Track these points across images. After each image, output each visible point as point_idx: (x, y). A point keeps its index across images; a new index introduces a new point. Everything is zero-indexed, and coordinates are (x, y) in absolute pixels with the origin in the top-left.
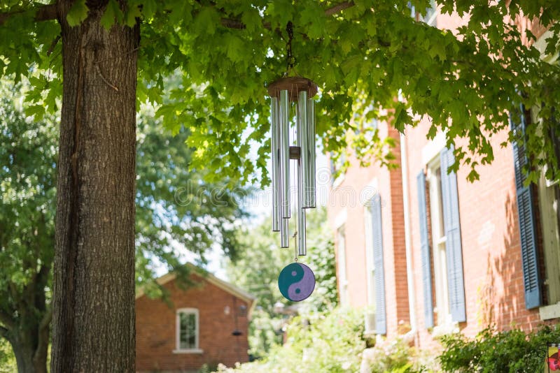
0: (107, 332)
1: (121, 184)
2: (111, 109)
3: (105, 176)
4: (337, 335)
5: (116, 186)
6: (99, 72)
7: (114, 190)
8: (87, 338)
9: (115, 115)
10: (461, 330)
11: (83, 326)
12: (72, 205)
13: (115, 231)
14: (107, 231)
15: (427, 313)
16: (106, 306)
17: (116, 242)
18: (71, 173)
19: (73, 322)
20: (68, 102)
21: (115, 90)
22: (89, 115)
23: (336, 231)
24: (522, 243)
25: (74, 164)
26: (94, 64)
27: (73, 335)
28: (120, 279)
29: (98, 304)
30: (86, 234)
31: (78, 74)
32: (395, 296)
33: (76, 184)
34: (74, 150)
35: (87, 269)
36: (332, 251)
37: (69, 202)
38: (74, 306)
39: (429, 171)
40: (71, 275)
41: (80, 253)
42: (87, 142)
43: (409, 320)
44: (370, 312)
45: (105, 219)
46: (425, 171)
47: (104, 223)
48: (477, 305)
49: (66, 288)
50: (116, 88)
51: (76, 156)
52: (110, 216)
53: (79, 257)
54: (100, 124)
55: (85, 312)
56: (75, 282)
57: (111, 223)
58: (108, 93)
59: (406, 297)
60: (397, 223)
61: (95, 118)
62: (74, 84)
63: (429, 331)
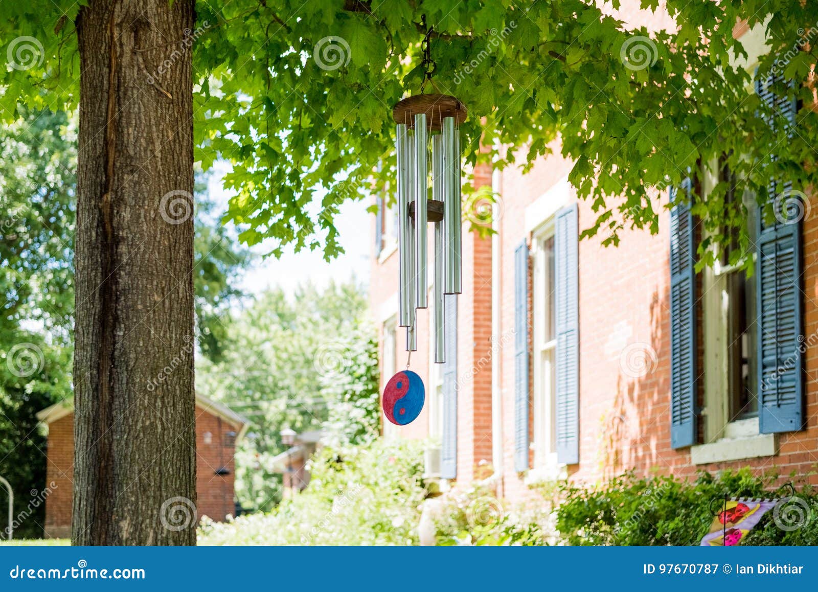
0: (160, 464)
1: (177, 245)
2: (161, 128)
3: (155, 231)
4: (383, 479)
5: (170, 248)
6: (142, 66)
7: (168, 254)
8: (132, 472)
9: (168, 137)
10: (569, 475)
11: (126, 455)
12: (104, 274)
13: (170, 316)
14: (159, 315)
15: (518, 449)
16: (159, 426)
17: (171, 332)
18: (101, 223)
19: (110, 449)
20: (94, 111)
21: (167, 96)
22: (129, 134)
23: (382, 324)
24: (674, 354)
25: (107, 211)
26: (134, 53)
27: (109, 468)
28: (177, 387)
29: (148, 423)
30: (127, 317)
31: (110, 67)
32: (472, 425)
33: (109, 241)
34: (105, 188)
35: (131, 372)
36: (374, 356)
37: (100, 269)
38: (111, 425)
39: (534, 242)
40: (105, 379)
41: (118, 346)
42: (126, 177)
43: (491, 460)
44: (433, 447)
45: (156, 297)
46: (528, 242)
47: (155, 302)
48: (598, 441)
49: (97, 397)
50: (169, 95)
51: (109, 197)
52: (163, 293)
53: (117, 353)
54: (146, 150)
55: (128, 435)
56: (111, 389)
57: (164, 302)
58: (158, 102)
59: (489, 427)
60: (481, 317)
61: (137, 139)
62: (102, 83)
63: (522, 475)
